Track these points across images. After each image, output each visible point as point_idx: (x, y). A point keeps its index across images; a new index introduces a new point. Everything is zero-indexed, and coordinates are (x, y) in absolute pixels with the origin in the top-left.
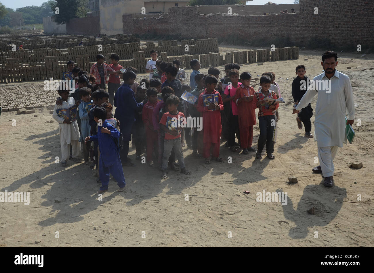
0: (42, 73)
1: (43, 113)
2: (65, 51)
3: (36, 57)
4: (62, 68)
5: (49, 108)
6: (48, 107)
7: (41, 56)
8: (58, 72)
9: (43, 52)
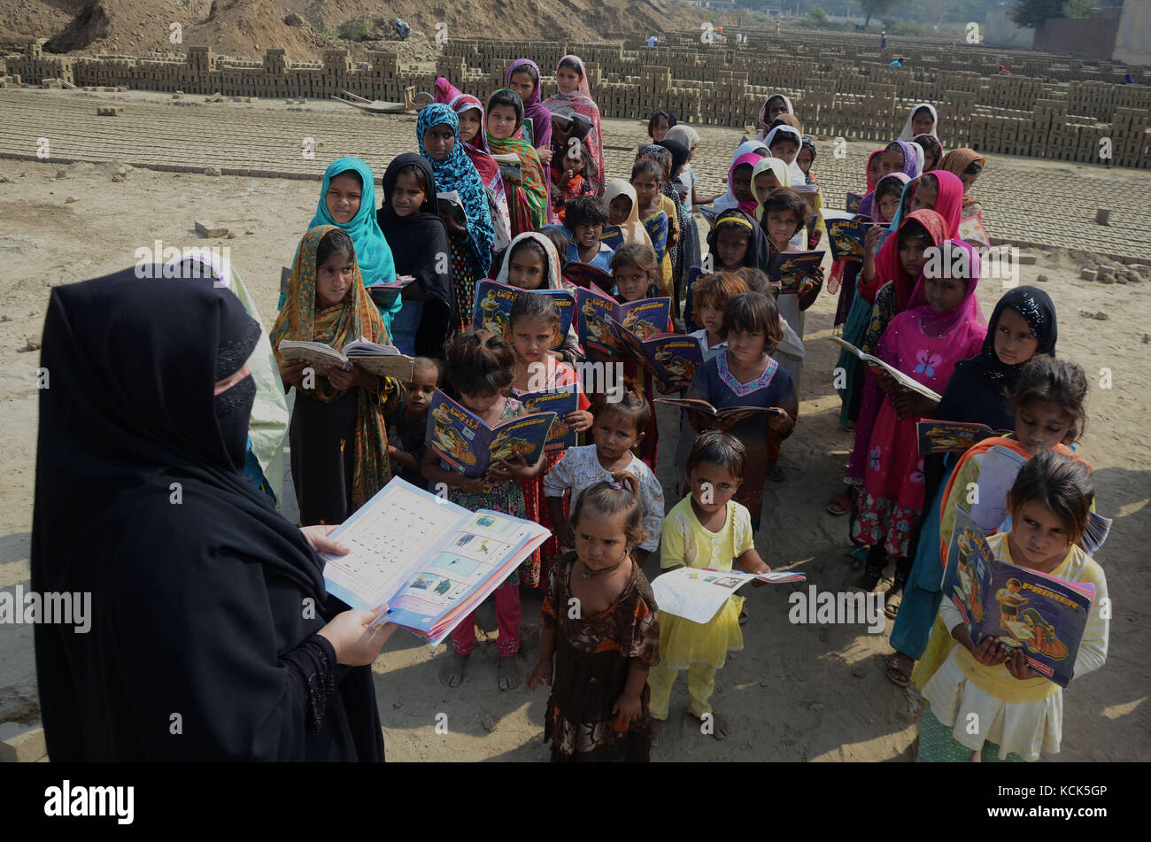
0: (1021, 137)
1: (1059, 269)
2: (1062, 89)
3: (994, 93)
4: (1072, 134)
5: (1073, 258)
6: (1071, 254)
7: (1004, 92)
8: (1059, 142)
9: (1011, 85)
